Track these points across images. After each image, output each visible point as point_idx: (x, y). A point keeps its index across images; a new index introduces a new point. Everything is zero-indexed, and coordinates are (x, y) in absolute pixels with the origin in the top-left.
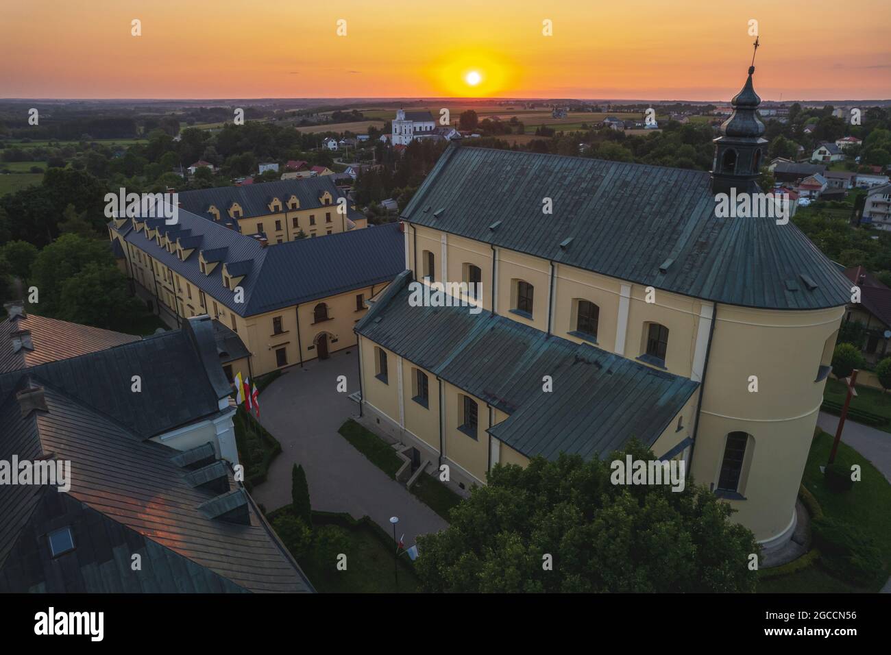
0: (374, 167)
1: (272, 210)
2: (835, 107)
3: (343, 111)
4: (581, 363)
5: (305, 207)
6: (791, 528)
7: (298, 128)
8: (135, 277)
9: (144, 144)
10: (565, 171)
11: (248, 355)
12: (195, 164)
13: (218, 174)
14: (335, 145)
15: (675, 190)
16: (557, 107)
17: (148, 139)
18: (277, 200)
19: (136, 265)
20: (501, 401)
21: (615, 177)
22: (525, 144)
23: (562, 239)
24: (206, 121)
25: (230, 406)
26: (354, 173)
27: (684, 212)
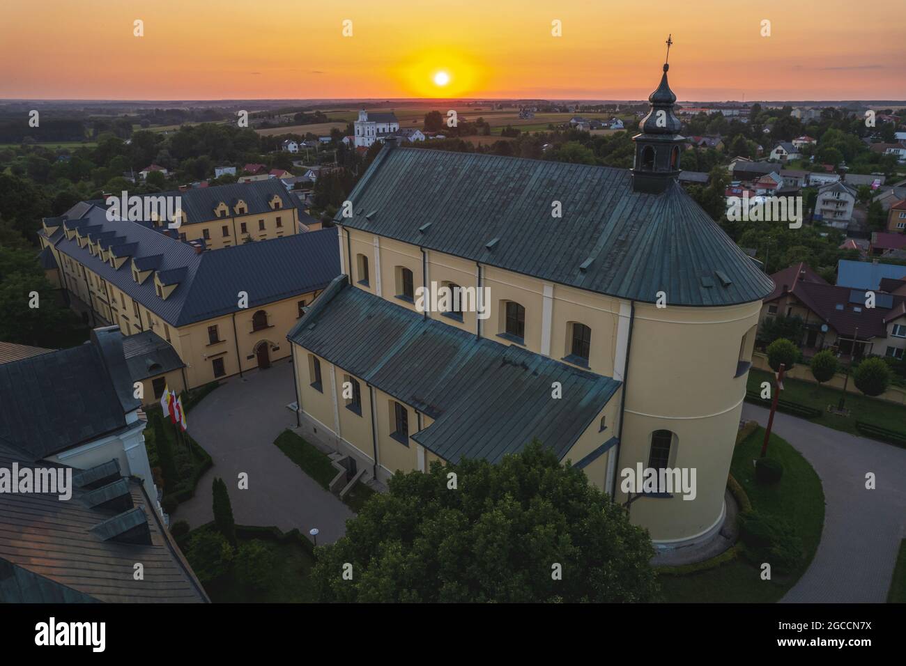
0: (335, 169)
1: (219, 215)
2: (793, 108)
3: (305, 113)
4: (509, 365)
5: (253, 211)
6: (719, 523)
7: (256, 131)
8: (69, 287)
9: (91, 148)
10: (494, 171)
11: (182, 367)
12: (147, 169)
13: (172, 179)
14: (295, 147)
15: (598, 189)
16: (525, 107)
17: (97, 142)
18: (224, 204)
19: (69, 275)
20: (428, 406)
21: (542, 177)
22: (490, 145)
23: (489, 239)
24: (162, 123)
25: (139, 420)
26: (314, 176)
27: (605, 210)
